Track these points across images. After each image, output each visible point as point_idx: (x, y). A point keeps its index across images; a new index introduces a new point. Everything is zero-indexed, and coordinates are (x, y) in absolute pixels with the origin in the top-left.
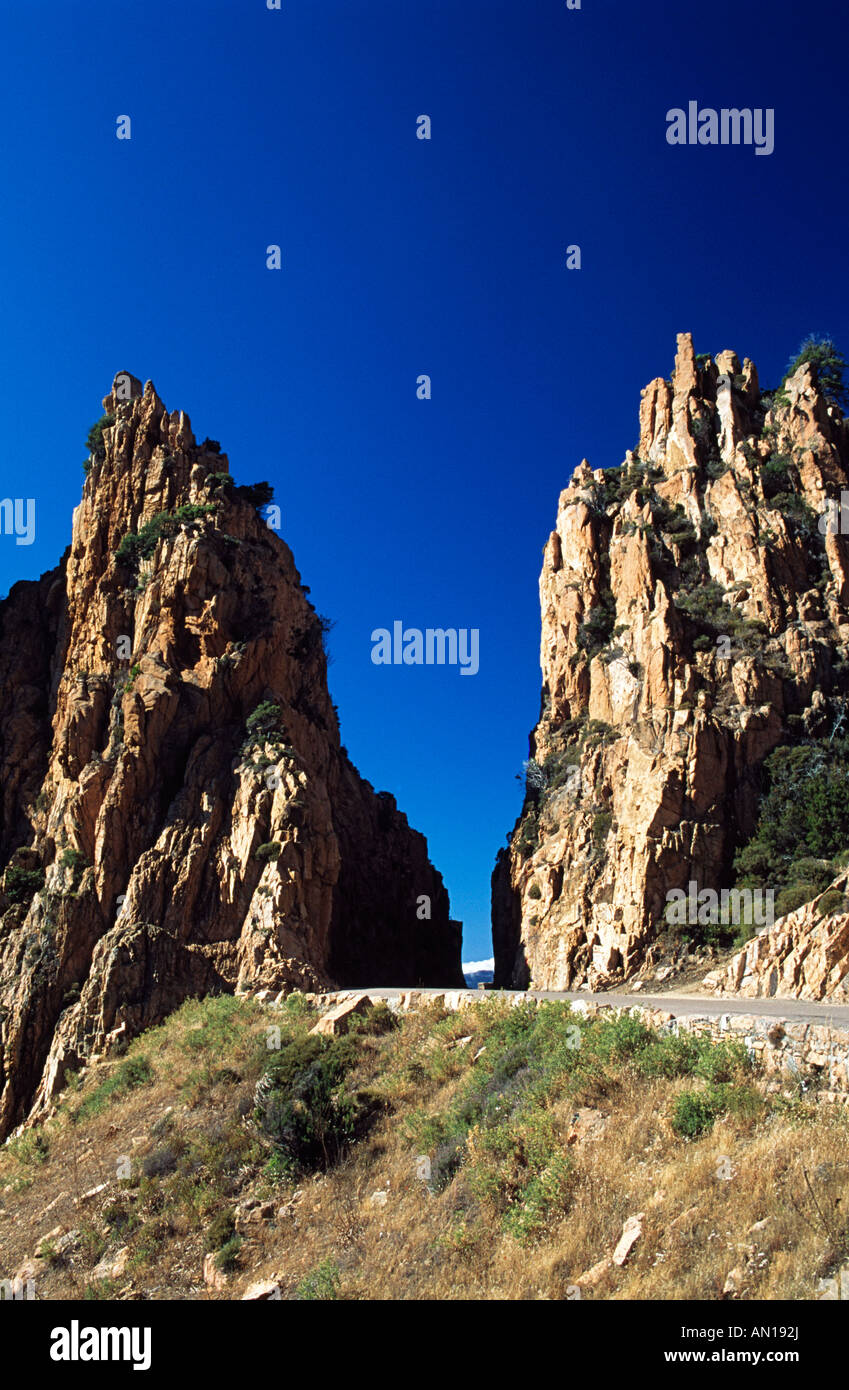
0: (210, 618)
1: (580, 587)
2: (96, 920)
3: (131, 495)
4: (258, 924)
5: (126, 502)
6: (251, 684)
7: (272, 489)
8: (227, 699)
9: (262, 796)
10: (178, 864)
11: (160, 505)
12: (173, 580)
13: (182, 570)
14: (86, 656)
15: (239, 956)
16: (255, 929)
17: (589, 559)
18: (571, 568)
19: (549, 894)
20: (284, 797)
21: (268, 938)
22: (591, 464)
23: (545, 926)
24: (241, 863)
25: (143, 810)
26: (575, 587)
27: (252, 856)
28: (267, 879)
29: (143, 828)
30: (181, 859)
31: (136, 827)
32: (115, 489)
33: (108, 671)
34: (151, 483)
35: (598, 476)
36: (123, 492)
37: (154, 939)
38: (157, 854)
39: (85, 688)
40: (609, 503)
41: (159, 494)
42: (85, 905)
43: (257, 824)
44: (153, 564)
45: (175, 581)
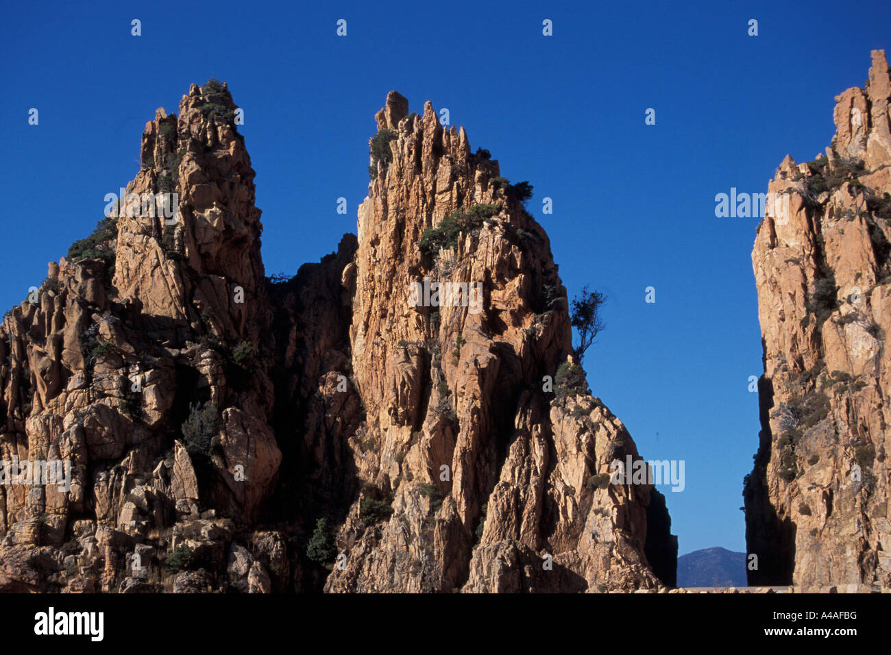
0: (514, 295)
1: (801, 262)
2: (462, 539)
3: (424, 196)
4: (598, 539)
5: (421, 202)
6: (551, 347)
7: (532, 187)
8: (533, 360)
9: (587, 437)
10: (525, 493)
11: (451, 204)
12: (482, 266)
13: (490, 259)
14: (400, 327)
15: (583, 564)
16: (597, 542)
17: (807, 239)
18: (787, 246)
19: (824, 510)
20: (607, 439)
21: (611, 550)
22: (795, 160)
23: (825, 536)
24: (575, 491)
25: (487, 451)
26: (797, 262)
27: (584, 485)
28: (599, 503)
29: (488, 465)
30: (526, 489)
31: (483, 464)
32: (408, 192)
33: (422, 339)
34: (441, 186)
35: (804, 170)
36: (417, 194)
37: (523, 551)
38: (507, 485)
39: (406, 353)
40: (819, 192)
41: (449, 196)
42: (453, 526)
43: (587, 461)
44: (452, 252)
45: (484, 268)
